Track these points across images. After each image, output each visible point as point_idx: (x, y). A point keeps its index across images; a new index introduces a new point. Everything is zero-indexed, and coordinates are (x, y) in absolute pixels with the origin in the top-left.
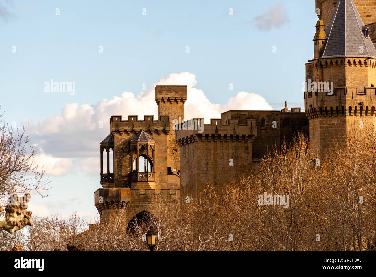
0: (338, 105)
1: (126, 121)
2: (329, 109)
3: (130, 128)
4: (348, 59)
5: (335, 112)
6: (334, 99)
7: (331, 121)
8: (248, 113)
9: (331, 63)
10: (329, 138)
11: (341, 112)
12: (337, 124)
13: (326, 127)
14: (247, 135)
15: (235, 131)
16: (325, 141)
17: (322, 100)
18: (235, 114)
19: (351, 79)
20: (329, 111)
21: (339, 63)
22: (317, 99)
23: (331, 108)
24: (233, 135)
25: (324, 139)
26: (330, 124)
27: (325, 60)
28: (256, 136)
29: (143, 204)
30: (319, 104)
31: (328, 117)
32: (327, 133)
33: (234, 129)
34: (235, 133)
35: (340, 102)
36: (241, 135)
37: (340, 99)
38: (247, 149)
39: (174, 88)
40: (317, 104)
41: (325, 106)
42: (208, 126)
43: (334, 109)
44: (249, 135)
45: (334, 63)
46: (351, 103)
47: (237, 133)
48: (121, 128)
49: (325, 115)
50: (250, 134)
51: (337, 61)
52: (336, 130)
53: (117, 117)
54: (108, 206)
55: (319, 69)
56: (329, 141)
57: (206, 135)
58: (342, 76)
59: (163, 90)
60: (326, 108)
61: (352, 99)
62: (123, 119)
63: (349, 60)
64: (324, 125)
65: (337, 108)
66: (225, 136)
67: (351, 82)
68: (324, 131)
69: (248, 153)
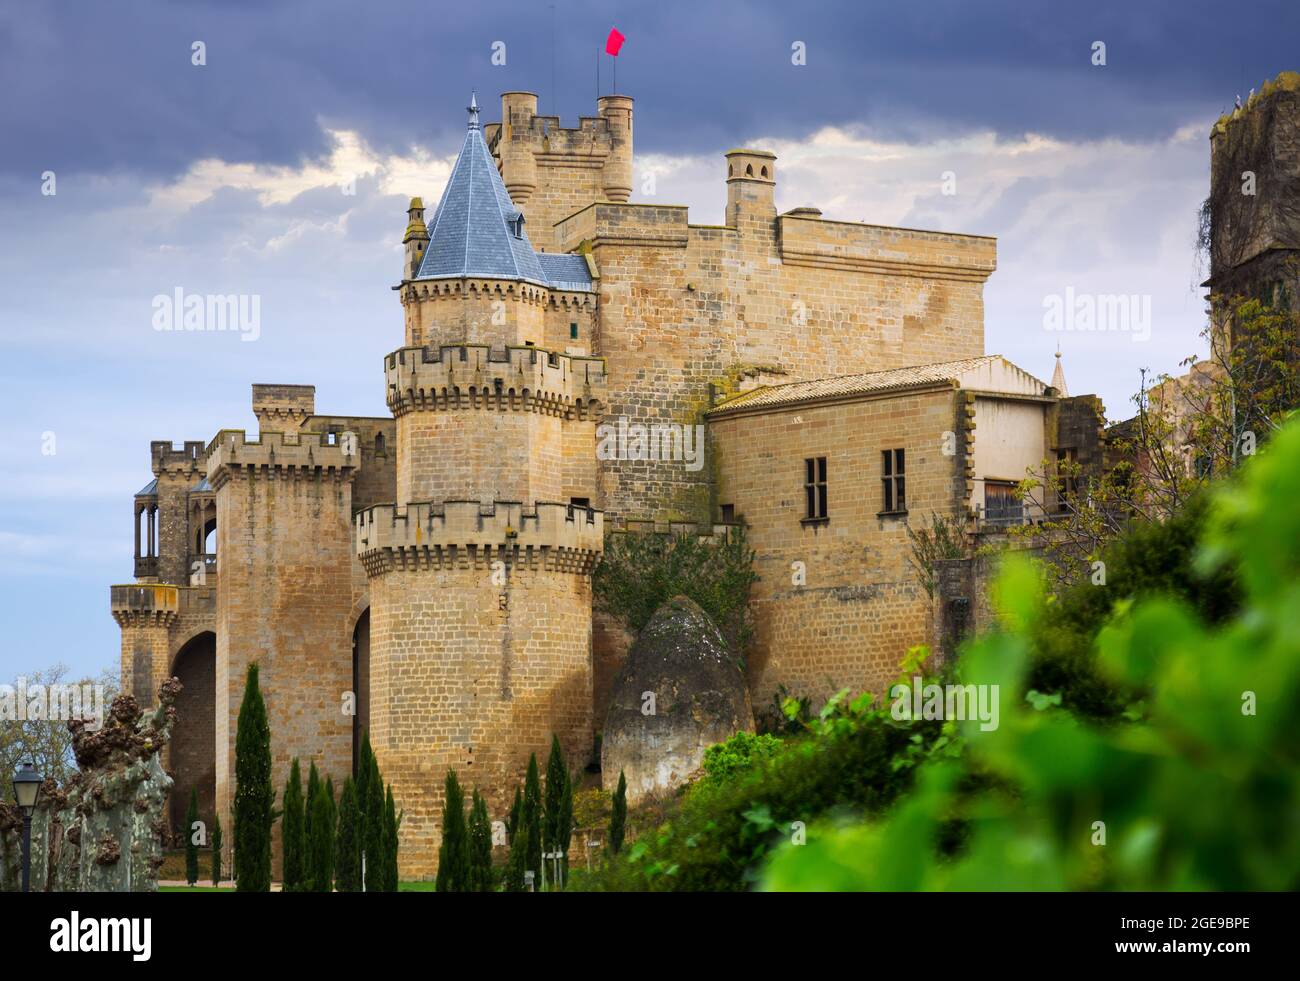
0: (446, 383)
1: (181, 452)
2: (427, 392)
3: (189, 465)
4: (471, 281)
5: (439, 400)
6: (438, 371)
7: (435, 419)
8: (348, 423)
9: (436, 291)
10: (428, 459)
11: (453, 399)
12: (446, 426)
13: (424, 434)
14: (338, 467)
15: (312, 458)
16: (420, 466)
17: (414, 373)
18: (320, 426)
19: (479, 328)
20: (428, 398)
21: (452, 291)
22: (403, 370)
23: (433, 390)
24: (307, 467)
25: (418, 460)
26: (431, 428)
27: (423, 284)
28: (358, 468)
29: (205, 618)
30: (408, 382)
31: (426, 412)
32: (426, 448)
33: (311, 454)
34: (313, 463)
35: (451, 378)
36: (325, 467)
37: (451, 370)
38: (340, 497)
39: (288, 390)
40: (403, 382)
41: (419, 386)
42: (254, 447)
43: (439, 392)
44: (342, 468)
45: (442, 292)
46: (476, 378)
47: (318, 462)
48: (170, 466)
49: (421, 408)
50: (344, 465)
51: (447, 286)
52: (444, 441)
53: (163, 443)
54: (128, 621)
55: (411, 305)
56: (429, 465)
57: (249, 465)
58: (458, 321)
59: (266, 395)
60: (422, 390)
61: (478, 369)
62: (175, 448)
63: (473, 285)
64: (419, 428)
65: (444, 389)
66: (291, 467)
67: (478, 334)
68: (418, 442)
69: (341, 505)
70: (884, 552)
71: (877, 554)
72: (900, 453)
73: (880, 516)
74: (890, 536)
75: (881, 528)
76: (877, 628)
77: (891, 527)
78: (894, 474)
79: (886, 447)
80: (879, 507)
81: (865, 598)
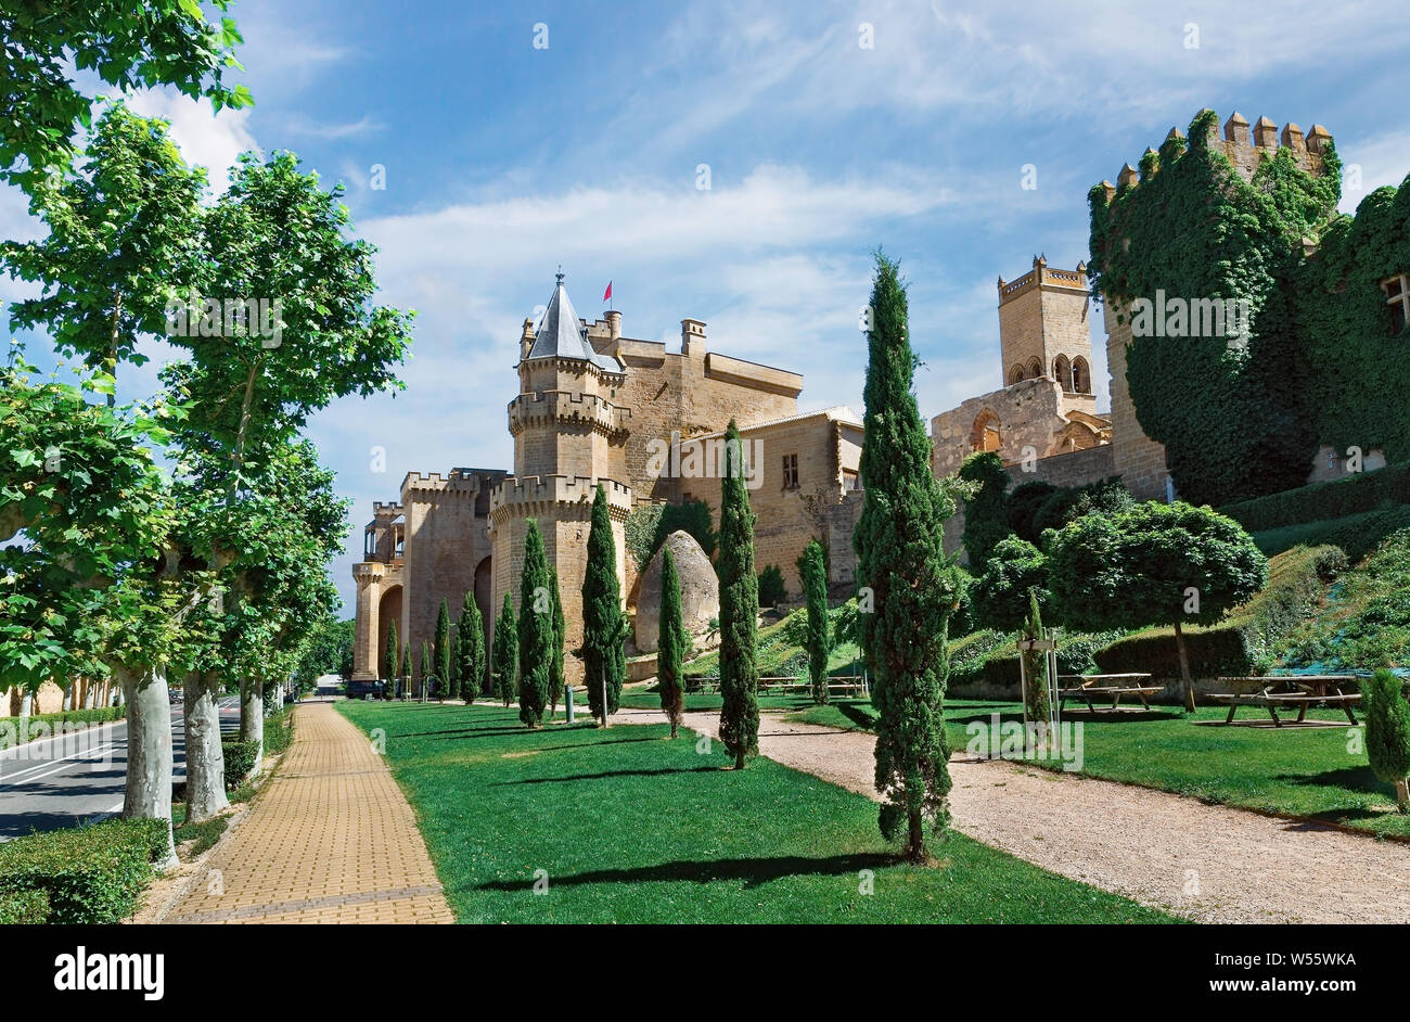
0: (546, 413)
2: (535, 418)
3: (390, 512)
4: (561, 359)
5: (542, 423)
6: (542, 406)
7: (539, 433)
10: (535, 456)
12: (546, 437)
13: (532, 442)
15: (455, 486)
16: (530, 460)
17: (527, 408)
19: (564, 385)
20: (535, 422)
21: (549, 364)
22: (521, 407)
23: (538, 417)
25: (528, 457)
26: (537, 439)
29: (396, 579)
30: (523, 413)
31: (534, 430)
32: (533, 450)
34: (456, 489)
35: (549, 410)
36: (462, 491)
37: (549, 405)
46: (564, 410)
48: (382, 513)
49: (531, 427)
51: (547, 362)
52: (544, 445)
56: (535, 459)
60: (532, 417)
61: (565, 406)
63: (562, 361)
64: (529, 439)
65: (545, 416)
67: (564, 388)
68: (529, 447)
70: (786, 509)
71: (781, 510)
72: (794, 457)
73: (782, 490)
74: (789, 500)
75: (783, 496)
76: (781, 550)
77: (789, 495)
78: (790, 469)
79: (784, 454)
80: (782, 485)
81: (773, 534)
